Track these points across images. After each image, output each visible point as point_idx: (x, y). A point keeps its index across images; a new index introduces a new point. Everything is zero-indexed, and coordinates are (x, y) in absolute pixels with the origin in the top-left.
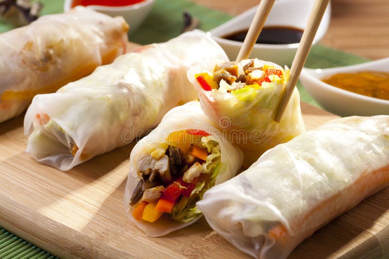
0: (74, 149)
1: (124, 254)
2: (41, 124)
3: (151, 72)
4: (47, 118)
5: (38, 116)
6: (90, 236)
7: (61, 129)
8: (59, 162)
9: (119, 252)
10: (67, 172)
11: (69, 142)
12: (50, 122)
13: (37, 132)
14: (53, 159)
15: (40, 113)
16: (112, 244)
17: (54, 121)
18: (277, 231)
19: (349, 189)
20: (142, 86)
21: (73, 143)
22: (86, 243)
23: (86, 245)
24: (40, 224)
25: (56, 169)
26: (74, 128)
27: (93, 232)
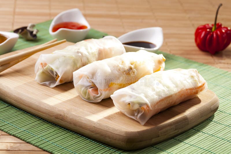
0: (57, 77)
1: (79, 116)
2: (43, 67)
3: (91, 49)
4: (46, 64)
5: (42, 64)
6: (64, 110)
7: (52, 69)
8: (50, 84)
9: (77, 116)
10: (53, 88)
11: (55, 74)
12: (47, 66)
13: (41, 71)
14: (47, 83)
15: (43, 63)
16: (74, 113)
17: (49, 66)
18: (145, 107)
19: (176, 94)
20: (87, 54)
21: (57, 75)
22: (62, 113)
23: (62, 114)
24: (42, 106)
25: (49, 87)
26: (58, 68)
27: (65, 109)
